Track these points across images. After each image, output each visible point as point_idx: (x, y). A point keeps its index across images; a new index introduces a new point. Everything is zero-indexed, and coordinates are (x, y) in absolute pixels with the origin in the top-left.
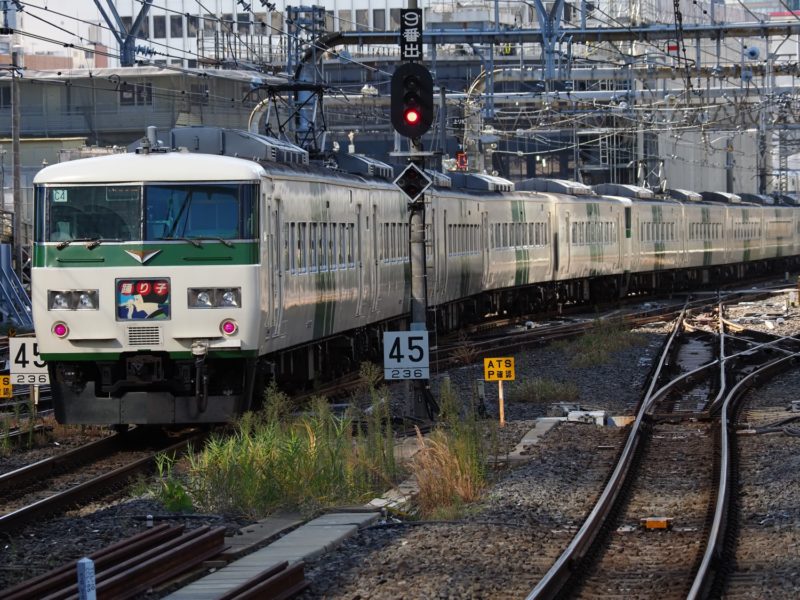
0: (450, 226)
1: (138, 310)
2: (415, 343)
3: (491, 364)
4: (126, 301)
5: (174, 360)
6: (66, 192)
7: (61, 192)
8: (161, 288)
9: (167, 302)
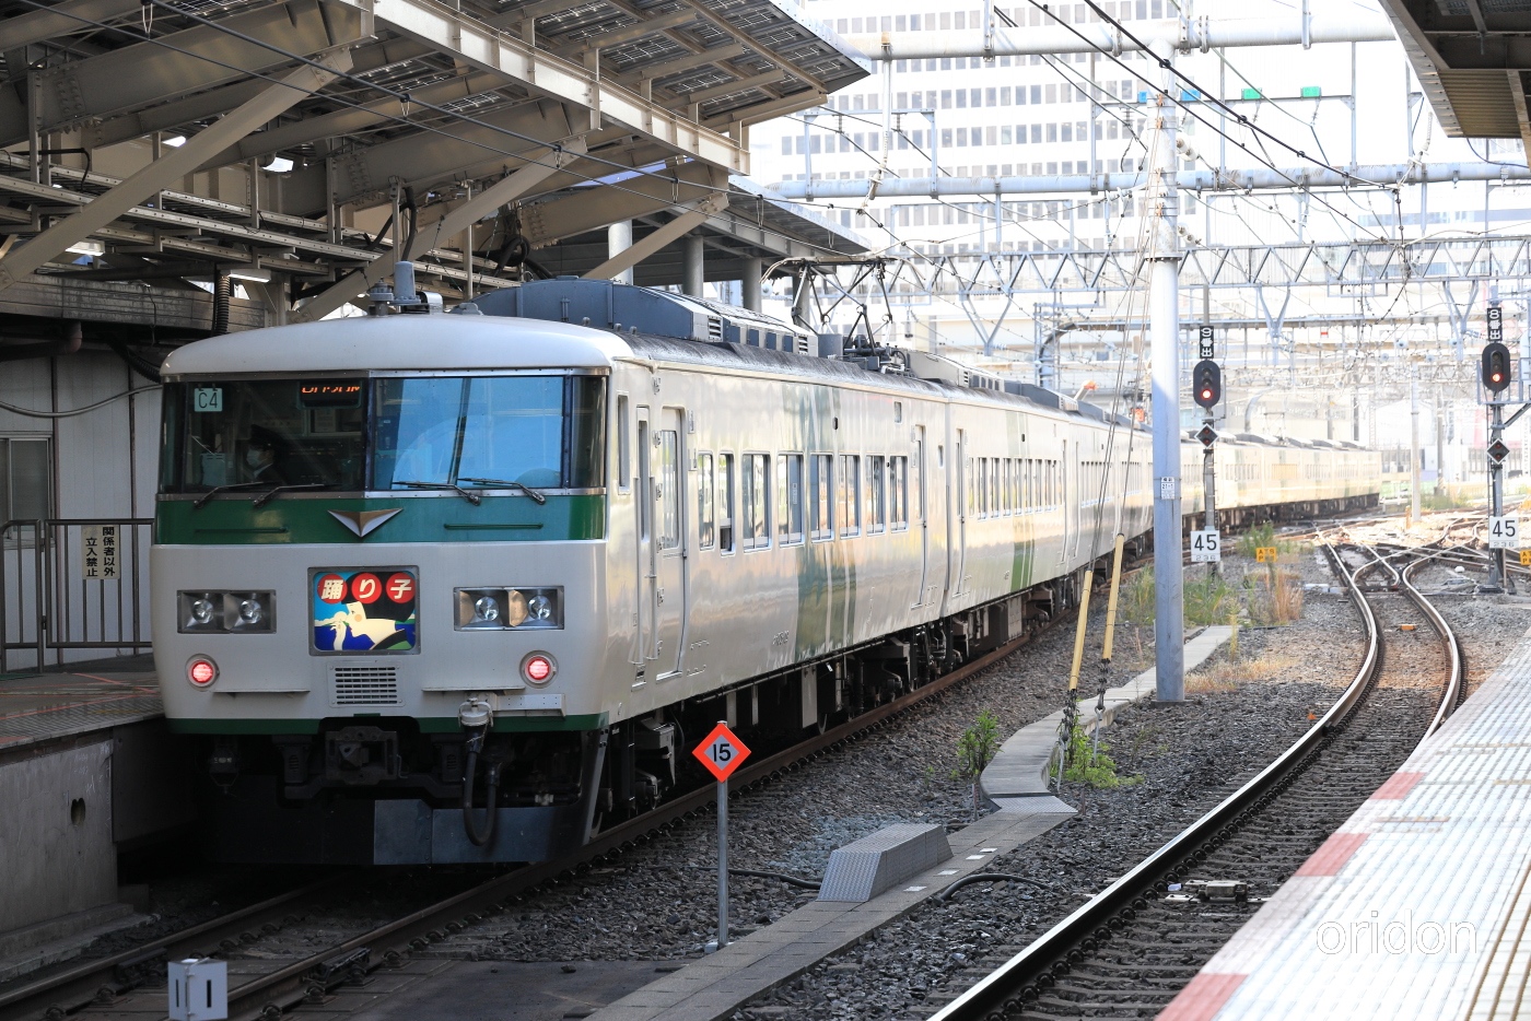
0: (1083, 463)
1: (355, 634)
2: (1211, 538)
3: (1261, 552)
4: (331, 616)
5: (428, 735)
6: (219, 391)
7: (209, 391)
8: (401, 589)
9: (412, 617)
